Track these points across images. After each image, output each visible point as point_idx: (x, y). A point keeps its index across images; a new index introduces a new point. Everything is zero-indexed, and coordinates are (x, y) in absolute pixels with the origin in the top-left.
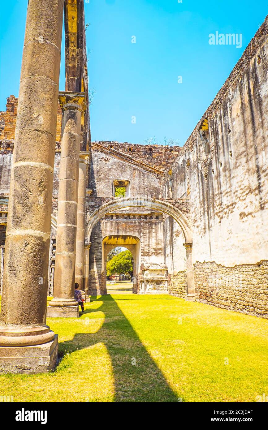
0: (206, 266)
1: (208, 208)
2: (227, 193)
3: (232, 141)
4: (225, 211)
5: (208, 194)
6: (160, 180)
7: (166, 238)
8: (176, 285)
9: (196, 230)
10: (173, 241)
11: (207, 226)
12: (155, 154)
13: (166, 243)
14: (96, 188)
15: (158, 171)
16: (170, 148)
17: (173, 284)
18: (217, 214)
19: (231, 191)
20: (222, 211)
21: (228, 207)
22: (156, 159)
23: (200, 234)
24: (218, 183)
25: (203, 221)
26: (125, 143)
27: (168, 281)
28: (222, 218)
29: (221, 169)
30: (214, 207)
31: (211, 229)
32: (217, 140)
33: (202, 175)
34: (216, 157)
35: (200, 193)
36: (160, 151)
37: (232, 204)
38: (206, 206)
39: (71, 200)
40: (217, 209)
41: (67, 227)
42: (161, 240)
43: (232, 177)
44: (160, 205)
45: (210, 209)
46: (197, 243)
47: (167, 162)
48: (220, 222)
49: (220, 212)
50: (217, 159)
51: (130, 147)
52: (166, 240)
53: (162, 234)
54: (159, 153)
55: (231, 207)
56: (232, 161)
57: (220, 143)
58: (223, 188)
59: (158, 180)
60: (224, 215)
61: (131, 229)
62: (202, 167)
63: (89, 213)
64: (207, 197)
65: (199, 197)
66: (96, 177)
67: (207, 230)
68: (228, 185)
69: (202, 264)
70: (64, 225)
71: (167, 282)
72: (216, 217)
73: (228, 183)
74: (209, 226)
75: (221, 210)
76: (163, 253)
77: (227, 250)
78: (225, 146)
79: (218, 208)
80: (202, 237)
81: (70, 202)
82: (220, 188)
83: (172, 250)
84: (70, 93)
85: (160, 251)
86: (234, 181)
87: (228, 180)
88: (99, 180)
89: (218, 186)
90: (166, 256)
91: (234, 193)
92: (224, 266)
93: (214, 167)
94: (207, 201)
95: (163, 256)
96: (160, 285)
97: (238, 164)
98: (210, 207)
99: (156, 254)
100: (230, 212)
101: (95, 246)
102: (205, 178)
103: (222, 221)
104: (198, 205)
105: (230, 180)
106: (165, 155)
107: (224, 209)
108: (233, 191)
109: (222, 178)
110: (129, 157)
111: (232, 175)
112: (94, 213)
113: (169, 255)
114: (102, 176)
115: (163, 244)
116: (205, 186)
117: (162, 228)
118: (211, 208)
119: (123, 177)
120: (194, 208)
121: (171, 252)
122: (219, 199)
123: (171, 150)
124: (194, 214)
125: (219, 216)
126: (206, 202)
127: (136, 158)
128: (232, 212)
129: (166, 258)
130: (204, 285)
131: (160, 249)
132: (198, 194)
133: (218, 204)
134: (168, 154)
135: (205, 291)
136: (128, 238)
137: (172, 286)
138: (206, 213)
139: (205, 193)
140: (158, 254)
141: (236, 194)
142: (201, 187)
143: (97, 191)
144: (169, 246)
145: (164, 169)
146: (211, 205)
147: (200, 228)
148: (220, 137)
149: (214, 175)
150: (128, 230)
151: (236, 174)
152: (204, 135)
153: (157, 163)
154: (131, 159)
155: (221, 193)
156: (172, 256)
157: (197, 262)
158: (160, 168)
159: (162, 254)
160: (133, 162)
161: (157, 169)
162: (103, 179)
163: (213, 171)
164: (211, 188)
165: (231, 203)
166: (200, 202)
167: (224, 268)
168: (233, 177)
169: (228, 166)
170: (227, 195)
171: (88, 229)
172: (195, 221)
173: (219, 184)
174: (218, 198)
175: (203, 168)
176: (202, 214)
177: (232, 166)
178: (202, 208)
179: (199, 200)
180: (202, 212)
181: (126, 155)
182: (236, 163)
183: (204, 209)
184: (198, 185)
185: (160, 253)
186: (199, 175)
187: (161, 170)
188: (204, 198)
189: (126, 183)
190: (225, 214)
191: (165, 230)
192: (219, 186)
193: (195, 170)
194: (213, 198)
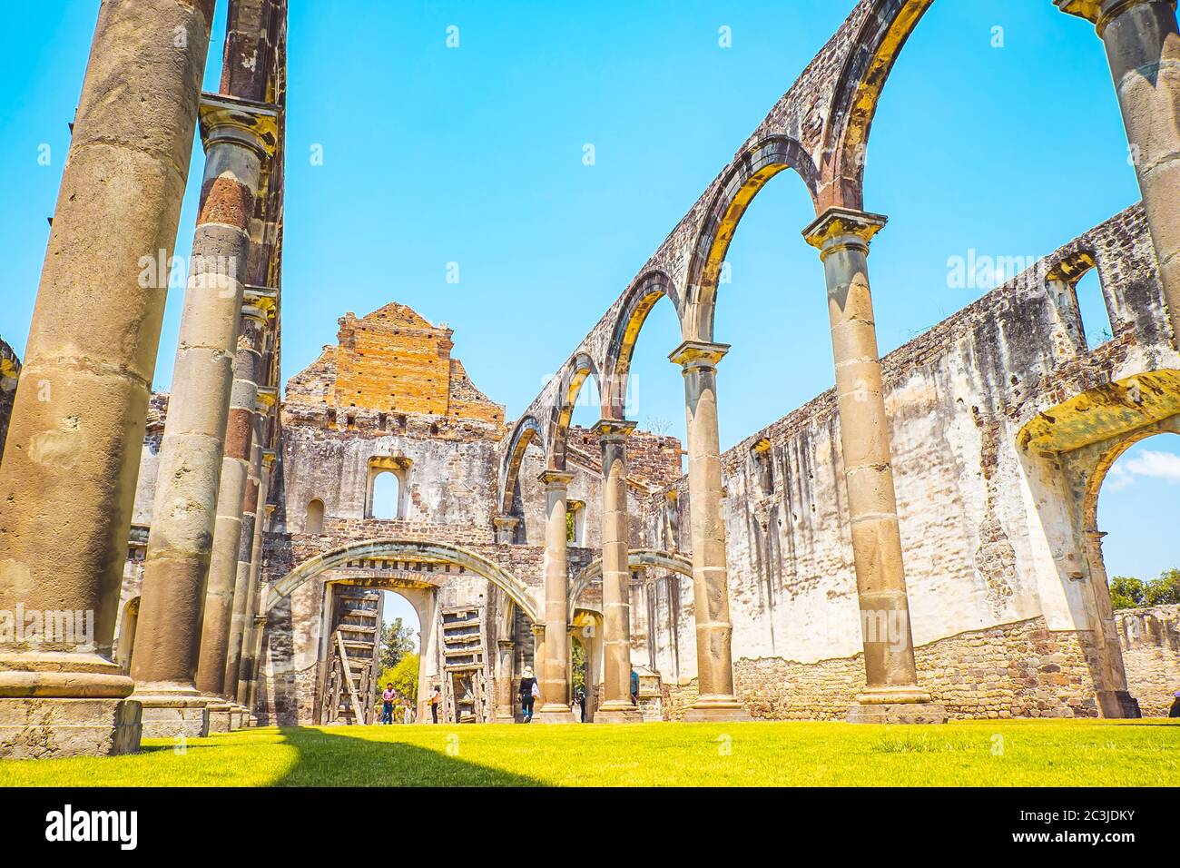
0: (763, 664)
1: (768, 576)
2: (805, 560)
3: (816, 491)
4: (803, 584)
5: (768, 555)
6: (641, 503)
7: (656, 615)
8: (686, 702)
9: (741, 607)
10: (679, 623)
11: (766, 603)
12: (632, 451)
13: (656, 626)
14: (523, 514)
15: (638, 485)
16: (659, 441)
17: (675, 703)
18: (787, 587)
19: (812, 559)
20: (797, 584)
21: (807, 580)
22: (634, 461)
23: (750, 615)
24: (789, 542)
25: (757, 595)
26: (577, 426)
27: (661, 697)
28: (797, 594)
29: (796, 524)
30: (781, 576)
31: (775, 608)
32: (787, 480)
33: (756, 523)
34: (786, 504)
35: (751, 550)
36: (641, 445)
37: (815, 578)
38: (765, 571)
39: (624, 571)
40: (787, 580)
41: (622, 606)
42: (643, 619)
43: (814, 540)
44: (681, 564)
45: (773, 578)
46: (743, 628)
47: (653, 467)
48: (793, 599)
49: (792, 585)
50: (789, 508)
51: (586, 436)
52: (656, 620)
53: (645, 607)
54: (639, 449)
55: (813, 581)
56: (815, 519)
57: (795, 487)
58: (799, 552)
59: (638, 503)
60: (800, 591)
61: (588, 596)
62: (756, 510)
63: (571, 575)
64: (768, 559)
65: (750, 556)
66: (523, 493)
67: (767, 609)
68: (808, 550)
69: (755, 661)
70: (619, 604)
71: (659, 699)
72: (785, 591)
73: (809, 546)
74: (770, 603)
75: (794, 582)
76: (646, 645)
77: (804, 640)
78: (804, 495)
79: (789, 578)
80: (754, 619)
81: (624, 573)
82: (794, 551)
83: (676, 640)
84: (617, 422)
85: (642, 641)
86: (818, 547)
87: (807, 542)
88: (530, 498)
89: (789, 548)
90: (657, 649)
91: (818, 563)
92: (799, 663)
93: (782, 516)
94: (768, 564)
95: (647, 650)
96: (648, 706)
97: (825, 526)
98: (773, 575)
99: (634, 646)
100: (811, 587)
101: (523, 629)
102: (762, 529)
103: (796, 598)
104: (747, 567)
105: (811, 543)
106: (650, 453)
107: (801, 582)
108: (817, 560)
109: (797, 538)
110: (584, 456)
111: (815, 538)
112: (579, 574)
113: (667, 649)
114: (534, 491)
115: (646, 627)
116: (762, 541)
117: (645, 596)
118: (776, 577)
119: (574, 495)
120: (736, 570)
121: (673, 643)
122: (791, 565)
123: (661, 445)
124: (737, 582)
125: (791, 591)
126: (764, 566)
127: (598, 457)
128: (815, 588)
129: (654, 654)
130: (759, 693)
131: (642, 637)
132: (748, 550)
133: (789, 573)
134: (655, 453)
135: (762, 703)
136: (582, 614)
137: (672, 704)
138: (765, 584)
139: (763, 551)
140: (637, 647)
141: (821, 564)
142: (753, 541)
143: (526, 521)
144: (667, 632)
145: (648, 481)
146: (775, 572)
147: (750, 605)
148: (794, 478)
149: (782, 528)
150: (584, 599)
151: (821, 538)
152: (758, 459)
153: (635, 468)
154: (588, 459)
155: (795, 559)
156: (674, 651)
157: (743, 659)
158: (640, 480)
159: (645, 647)
160: (592, 464)
161: (636, 482)
162: (537, 498)
163: (780, 524)
164: (775, 547)
165: (812, 576)
166: (751, 564)
167: (799, 666)
168: (817, 541)
169: (807, 523)
170: (805, 563)
171: (571, 601)
172: (741, 592)
173: (792, 546)
174: (789, 563)
175: (758, 512)
176: (755, 583)
177: (815, 526)
178: (756, 575)
179: (749, 560)
180: (755, 580)
181: (579, 451)
182: (822, 524)
183: (760, 576)
184: (746, 535)
185: (641, 645)
186: (750, 520)
187: (643, 483)
188: (759, 559)
189: (577, 506)
190: (803, 589)
191: (652, 600)
192: (792, 548)
193: (740, 511)
194: (780, 562)
